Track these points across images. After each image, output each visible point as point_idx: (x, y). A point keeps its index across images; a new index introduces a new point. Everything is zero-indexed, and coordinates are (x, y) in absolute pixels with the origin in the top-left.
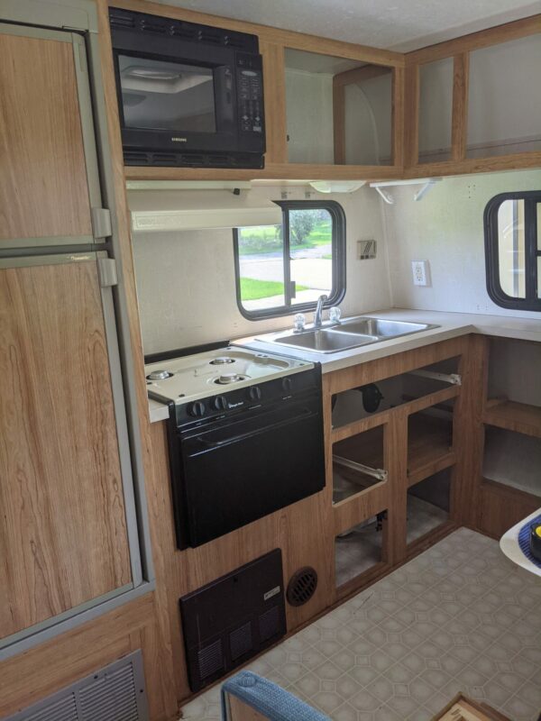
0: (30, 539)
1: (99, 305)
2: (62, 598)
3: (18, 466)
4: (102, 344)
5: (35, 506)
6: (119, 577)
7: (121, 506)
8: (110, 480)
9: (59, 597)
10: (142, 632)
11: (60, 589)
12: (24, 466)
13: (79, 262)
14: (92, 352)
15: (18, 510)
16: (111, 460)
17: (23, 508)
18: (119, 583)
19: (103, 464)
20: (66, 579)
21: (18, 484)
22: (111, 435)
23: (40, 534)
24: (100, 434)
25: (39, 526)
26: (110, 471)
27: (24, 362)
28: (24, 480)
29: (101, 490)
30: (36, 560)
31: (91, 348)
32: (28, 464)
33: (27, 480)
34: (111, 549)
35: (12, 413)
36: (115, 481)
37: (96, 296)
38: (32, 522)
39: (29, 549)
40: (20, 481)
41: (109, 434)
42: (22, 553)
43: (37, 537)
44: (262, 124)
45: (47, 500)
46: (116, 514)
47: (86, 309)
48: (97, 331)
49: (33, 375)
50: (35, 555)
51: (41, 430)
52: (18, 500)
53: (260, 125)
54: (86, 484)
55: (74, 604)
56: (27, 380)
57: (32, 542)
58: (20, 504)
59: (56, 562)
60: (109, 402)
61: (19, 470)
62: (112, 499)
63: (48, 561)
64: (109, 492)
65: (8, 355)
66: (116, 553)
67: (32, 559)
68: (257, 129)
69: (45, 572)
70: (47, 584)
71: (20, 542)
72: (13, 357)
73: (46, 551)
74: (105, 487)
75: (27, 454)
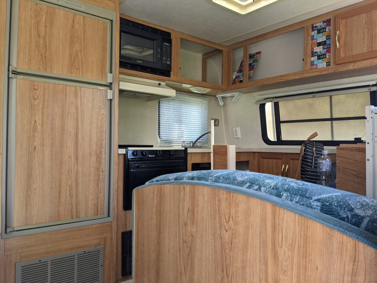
0: (69, 185)
1: (105, 105)
2: (77, 212)
3: (69, 155)
4: (104, 119)
5: (73, 172)
6: (99, 211)
7: (103, 182)
8: (101, 170)
9: (76, 212)
10: (105, 239)
11: (77, 209)
12: (71, 156)
13: (100, 89)
14: (100, 121)
15: (67, 172)
16: (102, 163)
17: (68, 172)
18: (99, 214)
19: (99, 163)
20: (79, 205)
21: (68, 162)
22: (103, 153)
23: (73, 183)
24: (100, 152)
25: (73, 180)
26: (101, 167)
27: (77, 119)
28: (70, 161)
29: (97, 173)
30: (70, 193)
31: (100, 119)
32: (73, 156)
33: (71, 161)
34: (98, 198)
35: (70, 135)
36: (102, 171)
37: (104, 102)
38: (71, 178)
39: (68, 188)
40: (69, 161)
41: (103, 152)
42: (65, 189)
43: (72, 185)
44: (171, 61)
45: (77, 171)
46: (101, 184)
47: (101, 106)
48: (103, 114)
49: (80, 124)
50: (70, 191)
51: (79, 145)
52: (67, 168)
53: (169, 62)
54: (92, 169)
55: (81, 217)
56: (77, 125)
57: (70, 186)
58: (68, 170)
59: (77, 197)
60: (104, 140)
61: (69, 157)
62: (101, 178)
63: (74, 195)
64: (100, 175)
65: (72, 115)
66: (99, 200)
67: (69, 193)
68: (168, 63)
69: (72, 199)
70: (72, 205)
71: (65, 185)
72: (74, 116)
73: (74, 191)
74: (99, 172)
75: (73, 152)
